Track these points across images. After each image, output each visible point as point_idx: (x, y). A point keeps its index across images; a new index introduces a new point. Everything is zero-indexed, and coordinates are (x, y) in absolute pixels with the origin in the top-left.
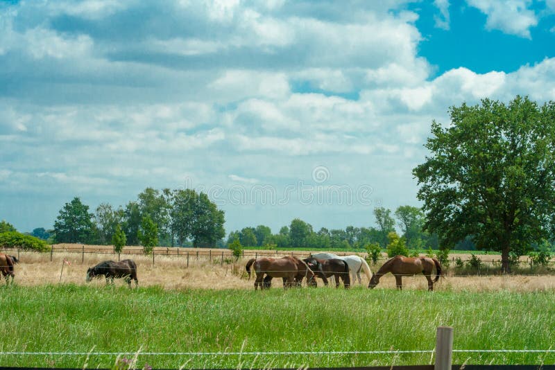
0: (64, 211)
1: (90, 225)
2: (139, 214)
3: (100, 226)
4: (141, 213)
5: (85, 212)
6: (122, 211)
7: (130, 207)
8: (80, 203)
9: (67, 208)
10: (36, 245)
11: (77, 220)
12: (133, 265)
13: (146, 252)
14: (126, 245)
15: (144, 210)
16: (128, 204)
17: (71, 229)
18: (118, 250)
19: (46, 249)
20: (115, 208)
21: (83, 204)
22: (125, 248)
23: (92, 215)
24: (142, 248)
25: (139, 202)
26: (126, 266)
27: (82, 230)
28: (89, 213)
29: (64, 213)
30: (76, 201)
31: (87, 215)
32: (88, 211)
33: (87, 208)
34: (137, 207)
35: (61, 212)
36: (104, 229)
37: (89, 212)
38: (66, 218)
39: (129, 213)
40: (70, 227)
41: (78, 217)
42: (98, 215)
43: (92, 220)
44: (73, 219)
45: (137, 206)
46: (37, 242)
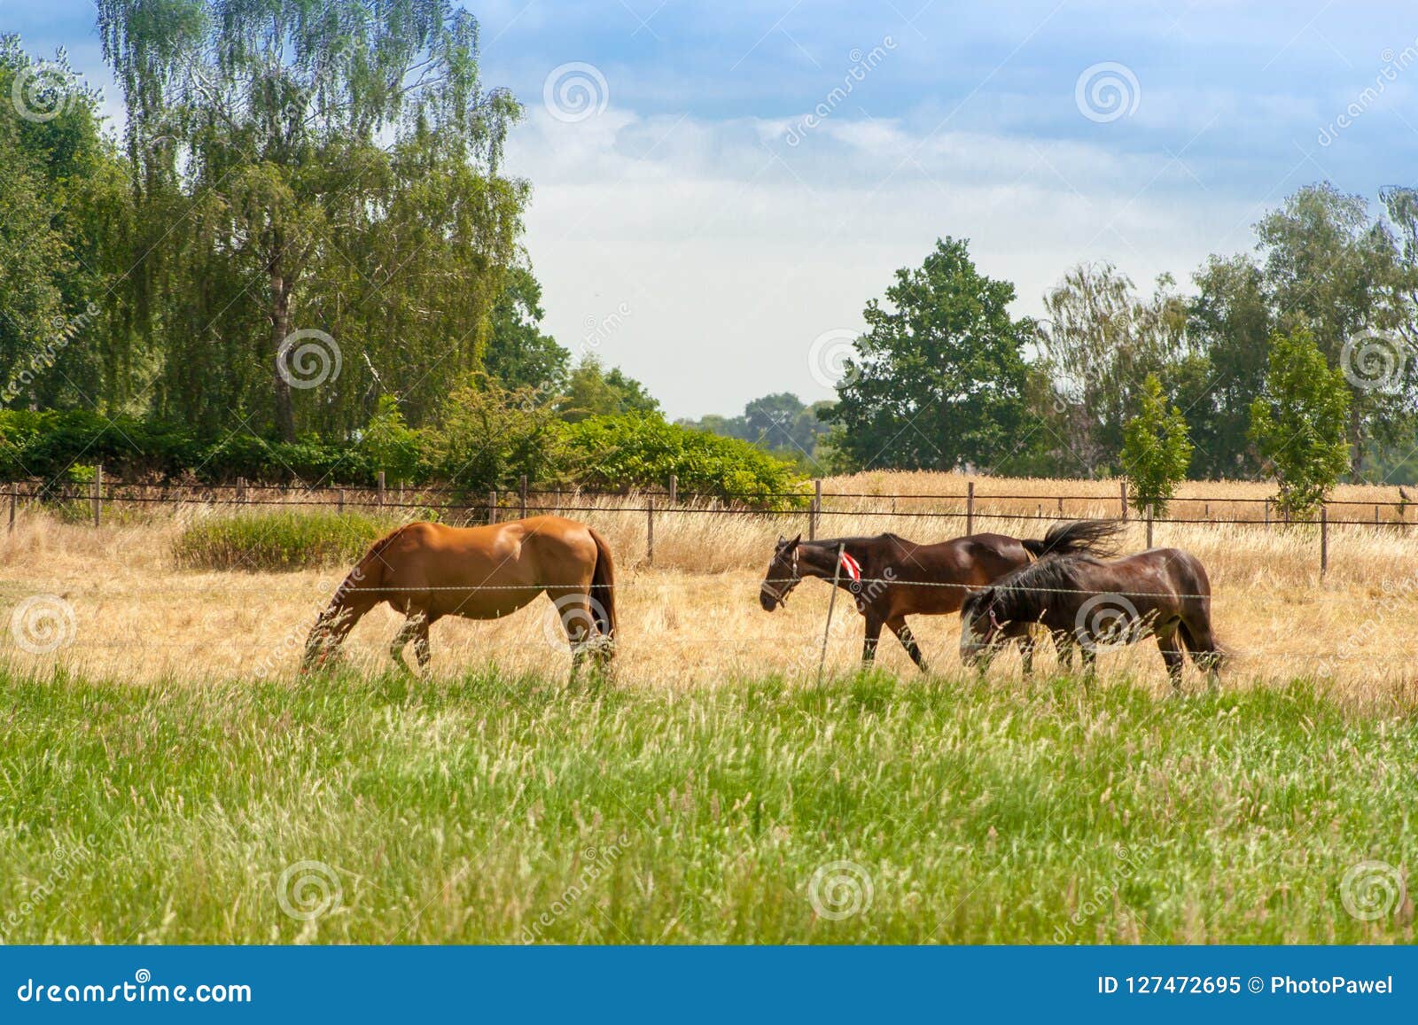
0: (891, 309)
1: (1018, 375)
2: (1263, 318)
3: (1070, 384)
4: (1275, 311)
5: (995, 312)
6: (1174, 305)
7: (1216, 281)
8: (967, 268)
9: (904, 294)
10: (745, 479)
11: (956, 356)
12: (1191, 579)
13: (1289, 511)
14: (1195, 474)
15: (1289, 300)
16: (1206, 272)
17: (925, 399)
18: (1151, 499)
19: (794, 499)
20: (1144, 293)
21: (981, 271)
22: (1186, 490)
23: (1028, 327)
24: (1271, 489)
25: (1262, 260)
26: (1154, 583)
27: (976, 403)
28: (1014, 319)
29: (890, 320)
30: (948, 260)
31: (1003, 329)
32: (1008, 307)
33: (1003, 293)
34: (1252, 282)
35: (872, 314)
36: (1093, 396)
37: (1015, 312)
38: (900, 347)
39: (1211, 317)
40: (917, 391)
41: (956, 340)
42: (1057, 328)
43: (1029, 353)
44: (932, 350)
45: (1254, 278)
46: (751, 465)
